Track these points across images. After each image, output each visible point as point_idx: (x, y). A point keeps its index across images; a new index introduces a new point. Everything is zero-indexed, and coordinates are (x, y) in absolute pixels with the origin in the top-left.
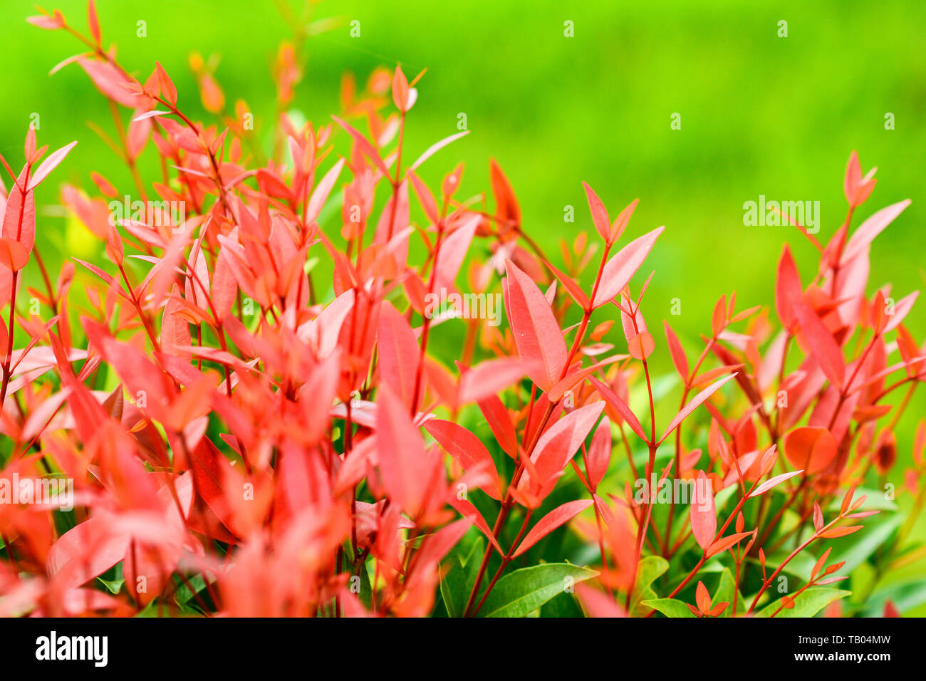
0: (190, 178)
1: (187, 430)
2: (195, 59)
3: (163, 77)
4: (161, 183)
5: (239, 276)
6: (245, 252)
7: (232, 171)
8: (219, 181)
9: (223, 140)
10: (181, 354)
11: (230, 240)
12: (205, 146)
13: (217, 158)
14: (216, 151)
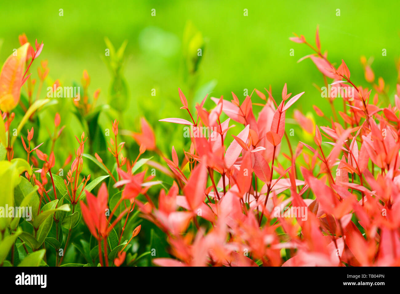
0: (355, 110)
1: (342, 219)
2: (363, 59)
3: (345, 67)
4: (343, 111)
5: (370, 153)
6: (374, 143)
7: (373, 108)
8: (367, 112)
9: (369, 95)
10: (344, 186)
11: (368, 138)
12: (361, 97)
13: (366, 103)
14: (366, 99)
